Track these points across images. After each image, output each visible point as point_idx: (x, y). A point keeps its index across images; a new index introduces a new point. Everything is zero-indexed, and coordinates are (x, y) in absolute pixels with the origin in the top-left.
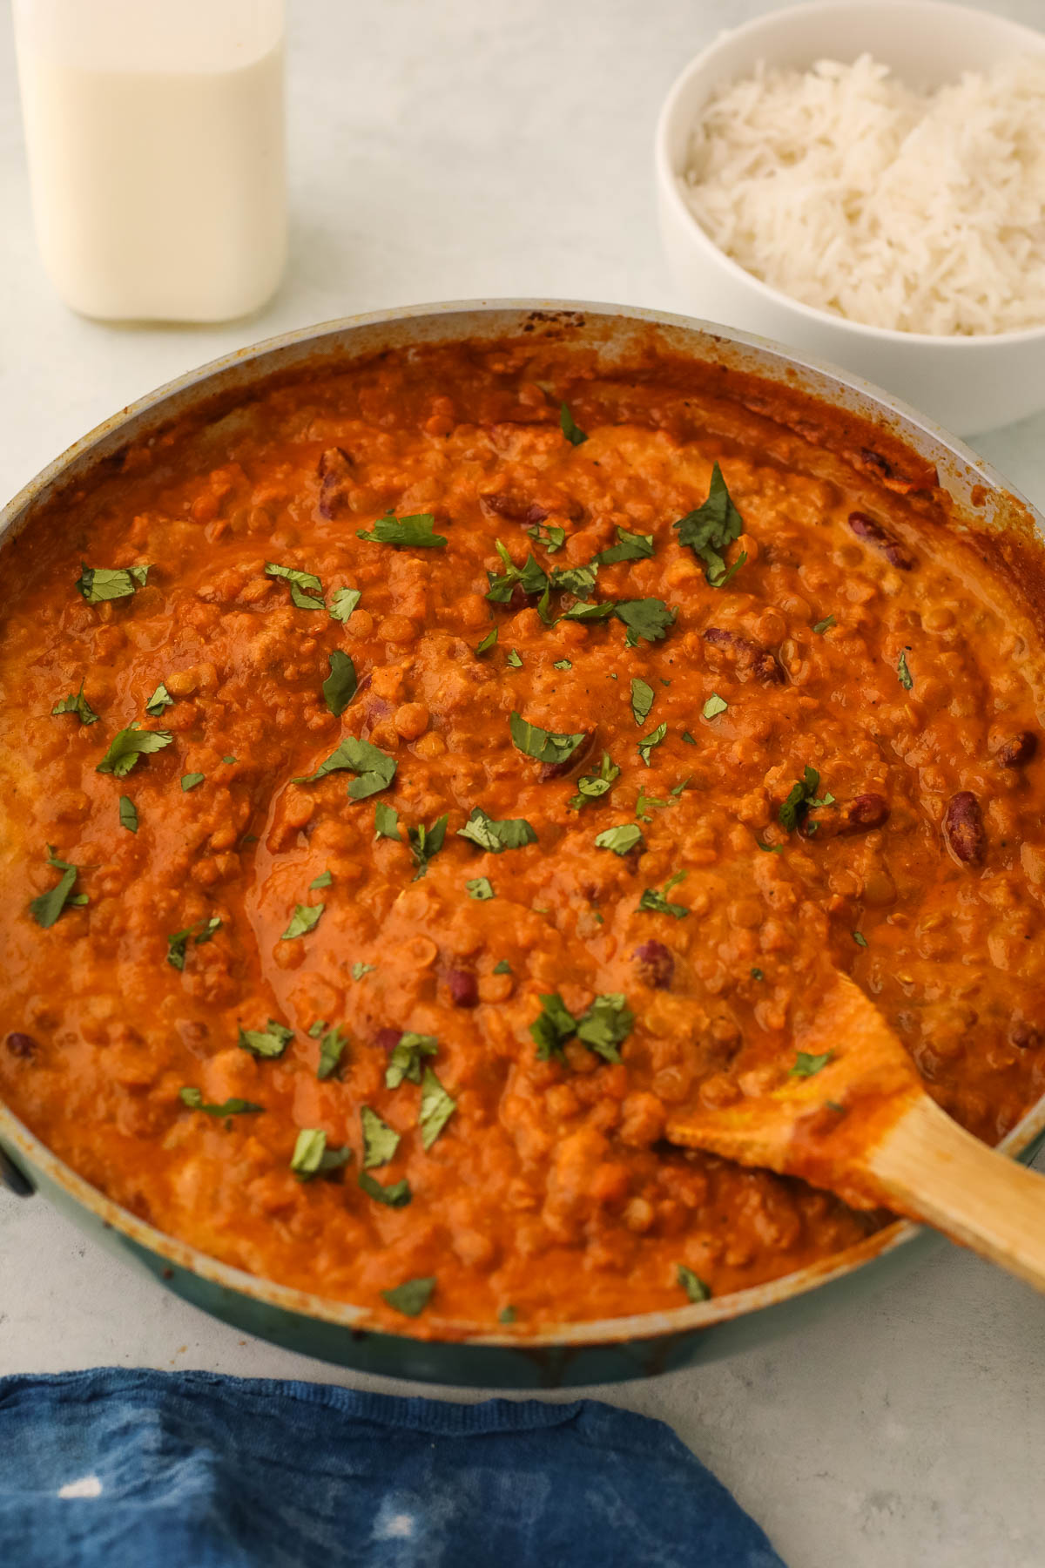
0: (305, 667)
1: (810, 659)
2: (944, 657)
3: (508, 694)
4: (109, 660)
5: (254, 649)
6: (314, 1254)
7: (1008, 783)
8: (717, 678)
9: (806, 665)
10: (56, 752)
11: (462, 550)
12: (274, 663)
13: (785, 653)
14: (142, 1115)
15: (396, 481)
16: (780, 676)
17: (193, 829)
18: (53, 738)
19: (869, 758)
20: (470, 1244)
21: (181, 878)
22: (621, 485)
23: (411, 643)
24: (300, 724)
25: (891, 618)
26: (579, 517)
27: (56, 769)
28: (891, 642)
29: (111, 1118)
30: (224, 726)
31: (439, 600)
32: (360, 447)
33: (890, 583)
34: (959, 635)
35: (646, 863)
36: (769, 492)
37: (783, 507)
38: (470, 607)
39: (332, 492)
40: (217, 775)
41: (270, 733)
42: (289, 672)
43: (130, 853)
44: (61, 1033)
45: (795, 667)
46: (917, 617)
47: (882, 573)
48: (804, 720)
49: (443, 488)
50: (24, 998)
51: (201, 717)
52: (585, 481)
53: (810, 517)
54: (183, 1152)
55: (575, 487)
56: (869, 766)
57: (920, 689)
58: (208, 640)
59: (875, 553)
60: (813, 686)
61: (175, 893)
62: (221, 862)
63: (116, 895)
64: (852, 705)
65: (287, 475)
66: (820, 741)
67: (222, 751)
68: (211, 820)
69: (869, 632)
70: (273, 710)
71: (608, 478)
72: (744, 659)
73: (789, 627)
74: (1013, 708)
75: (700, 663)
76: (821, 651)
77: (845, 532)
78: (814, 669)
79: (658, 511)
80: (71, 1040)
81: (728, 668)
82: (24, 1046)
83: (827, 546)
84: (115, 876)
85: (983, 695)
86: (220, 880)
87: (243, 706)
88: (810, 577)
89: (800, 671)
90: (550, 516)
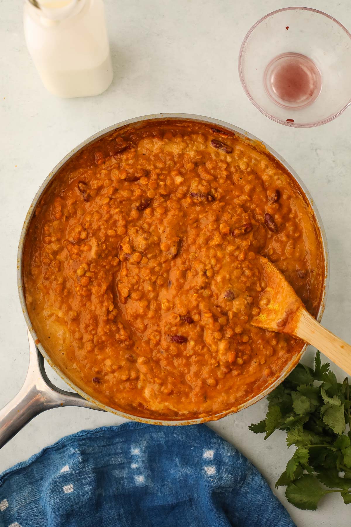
0: (106, 252)
1: (219, 192)
2: (250, 177)
3: (156, 238)
4: (60, 270)
5: (93, 254)
6: (181, 398)
7: (277, 208)
8: (199, 207)
9: (219, 194)
10: (62, 302)
11: (125, 199)
12: (99, 255)
13: (212, 193)
14: (131, 384)
15: (99, 185)
16: (214, 199)
17: (104, 309)
18: (59, 299)
19: (242, 213)
20: (211, 381)
21: (107, 322)
22: (152, 158)
23: (126, 233)
24: (112, 266)
25: (233, 169)
26: (147, 174)
27: (64, 306)
28: (236, 177)
29: (125, 388)
30: (96, 278)
31: (127, 217)
32: (85, 177)
33: (229, 159)
34: (251, 169)
35: (209, 274)
36: (190, 145)
37: (194, 148)
38: (134, 213)
39: (85, 195)
40: (102, 292)
41: (107, 272)
42: (103, 256)
43: (93, 321)
44: (103, 374)
45: (216, 196)
46: (238, 166)
47: (226, 158)
48: (223, 208)
49: (111, 180)
50: (91, 368)
51: (90, 278)
52: (143, 162)
53: (202, 147)
54: (143, 388)
55: (142, 165)
56: (243, 215)
57: (247, 188)
58: (80, 256)
59: (222, 151)
60: (222, 199)
61: (108, 327)
62: (114, 313)
63: (96, 334)
64: (232, 199)
65: (72, 194)
66: (229, 213)
67: (99, 285)
68: (106, 304)
69: (229, 177)
70: (105, 266)
71: (149, 158)
72: (204, 199)
73: (210, 185)
74: (271, 184)
75: (194, 204)
76: (220, 188)
77: (212, 148)
78: (221, 194)
79: (165, 163)
80: (106, 374)
81: (201, 203)
82: (97, 380)
83: (209, 154)
84: (93, 329)
85: (263, 184)
86: (115, 317)
87: (97, 269)
88: (209, 165)
89: (218, 196)
90: (141, 178)
